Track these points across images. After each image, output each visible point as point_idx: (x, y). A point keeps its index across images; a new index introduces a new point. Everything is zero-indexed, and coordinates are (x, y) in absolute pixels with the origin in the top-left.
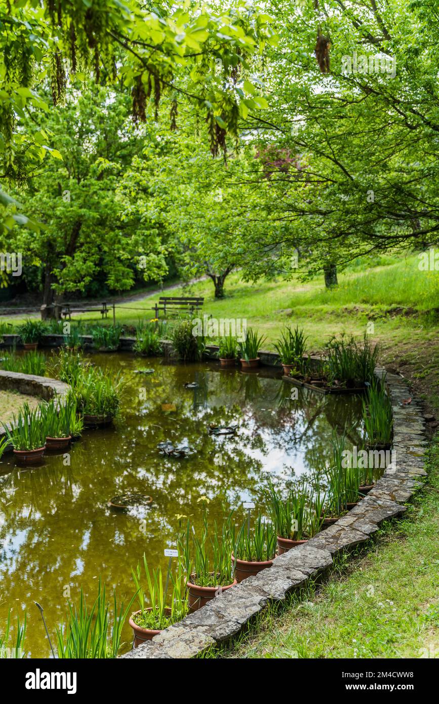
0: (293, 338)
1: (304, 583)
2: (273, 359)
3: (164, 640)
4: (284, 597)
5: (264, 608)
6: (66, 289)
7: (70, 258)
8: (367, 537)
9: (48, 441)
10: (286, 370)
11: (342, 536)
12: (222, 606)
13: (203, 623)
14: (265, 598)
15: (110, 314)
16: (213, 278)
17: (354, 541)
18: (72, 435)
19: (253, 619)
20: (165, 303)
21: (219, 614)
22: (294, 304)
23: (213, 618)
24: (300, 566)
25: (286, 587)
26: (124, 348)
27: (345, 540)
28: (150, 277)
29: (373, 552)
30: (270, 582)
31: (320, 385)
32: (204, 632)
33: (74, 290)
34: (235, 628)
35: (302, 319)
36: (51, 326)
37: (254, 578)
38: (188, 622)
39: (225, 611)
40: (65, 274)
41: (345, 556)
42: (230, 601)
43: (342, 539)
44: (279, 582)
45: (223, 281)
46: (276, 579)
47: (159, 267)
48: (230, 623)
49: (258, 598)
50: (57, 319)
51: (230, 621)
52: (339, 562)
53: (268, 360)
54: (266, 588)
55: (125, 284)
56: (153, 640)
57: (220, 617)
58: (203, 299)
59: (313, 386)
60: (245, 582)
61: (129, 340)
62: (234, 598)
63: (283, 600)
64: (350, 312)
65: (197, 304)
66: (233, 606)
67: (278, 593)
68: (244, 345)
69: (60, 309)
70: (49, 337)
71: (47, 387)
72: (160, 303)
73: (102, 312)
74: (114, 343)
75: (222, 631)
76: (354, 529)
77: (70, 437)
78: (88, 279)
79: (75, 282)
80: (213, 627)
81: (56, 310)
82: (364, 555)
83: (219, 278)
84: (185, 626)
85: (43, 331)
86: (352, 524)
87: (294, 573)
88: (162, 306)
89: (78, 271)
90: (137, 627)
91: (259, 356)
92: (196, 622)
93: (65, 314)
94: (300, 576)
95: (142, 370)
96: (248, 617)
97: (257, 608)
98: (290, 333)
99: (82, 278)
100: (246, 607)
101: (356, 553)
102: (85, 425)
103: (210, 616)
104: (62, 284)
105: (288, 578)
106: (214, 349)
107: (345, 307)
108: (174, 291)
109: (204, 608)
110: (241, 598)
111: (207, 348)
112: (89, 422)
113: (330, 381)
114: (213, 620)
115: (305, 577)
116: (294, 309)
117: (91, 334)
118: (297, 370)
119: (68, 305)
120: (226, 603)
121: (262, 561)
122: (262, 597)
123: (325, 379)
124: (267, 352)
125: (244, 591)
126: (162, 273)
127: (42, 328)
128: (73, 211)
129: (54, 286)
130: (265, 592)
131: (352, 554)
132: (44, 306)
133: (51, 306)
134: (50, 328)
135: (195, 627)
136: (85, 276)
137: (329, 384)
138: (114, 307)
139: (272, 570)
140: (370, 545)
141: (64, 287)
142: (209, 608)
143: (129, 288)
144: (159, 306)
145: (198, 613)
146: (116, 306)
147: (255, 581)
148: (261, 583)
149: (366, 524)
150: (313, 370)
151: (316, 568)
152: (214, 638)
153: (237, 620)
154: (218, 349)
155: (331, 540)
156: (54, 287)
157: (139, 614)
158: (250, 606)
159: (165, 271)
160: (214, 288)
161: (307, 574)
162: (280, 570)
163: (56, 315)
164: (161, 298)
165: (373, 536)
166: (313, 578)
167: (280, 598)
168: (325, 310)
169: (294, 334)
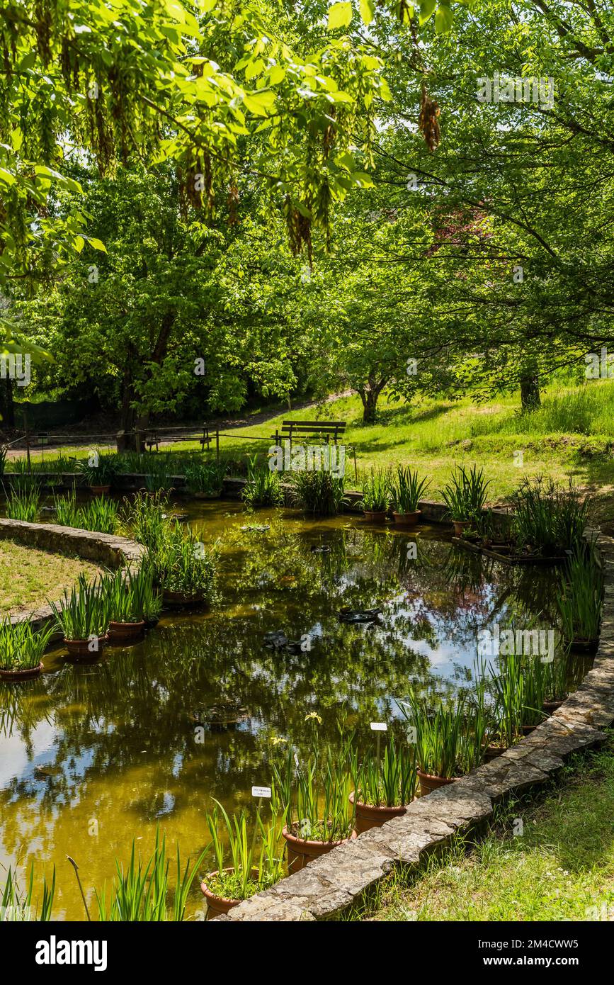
0: (468, 483)
1: (449, 840)
2: (440, 513)
3: (244, 915)
4: (418, 860)
5: (388, 873)
6: (151, 408)
7: (157, 365)
8: (546, 776)
9: (112, 626)
10: (457, 529)
11: (510, 773)
12: (329, 869)
13: (300, 893)
14: (391, 859)
15: (213, 444)
16: (362, 393)
17: (526, 781)
18: (146, 619)
19: (372, 889)
20: (291, 430)
21: (324, 882)
22: (476, 432)
23: (315, 885)
24: (444, 815)
25: (422, 845)
26: (230, 493)
27: (513, 780)
28: (270, 391)
29: (554, 797)
30: (400, 837)
31: (505, 552)
32: (300, 905)
33: (161, 410)
34: (343, 900)
35: (485, 455)
36: (128, 461)
37: (378, 830)
38: (280, 891)
39: (333, 876)
40: (150, 387)
41: (512, 803)
42: (341, 863)
43: (509, 778)
44: (413, 837)
45: (376, 398)
46: (409, 832)
47: (284, 378)
48: (337, 894)
49: (381, 859)
50: (139, 451)
51: (338, 890)
52: (502, 810)
53: (432, 514)
54: (394, 846)
55: (232, 403)
56: (229, 914)
57: (324, 885)
58: (344, 424)
59: (494, 553)
60: (365, 836)
61: (236, 483)
62: (348, 858)
63: (415, 864)
64: (555, 446)
65: (336, 431)
66: (345, 870)
67: (410, 853)
68: (398, 492)
69: (144, 436)
70: (126, 476)
71: (116, 550)
72: (284, 429)
73: (203, 441)
74: (216, 487)
75: (326, 905)
76: (528, 764)
77: (143, 622)
78: (181, 395)
79: (163, 399)
80: (314, 898)
81: (137, 437)
82: (540, 802)
83: (369, 394)
84: (275, 895)
85: (117, 468)
86: (526, 757)
87: (436, 825)
88: (287, 434)
89: (168, 384)
90: (211, 894)
91: (419, 508)
92: (290, 890)
93: (150, 444)
94: (444, 829)
95: (252, 527)
96: (364, 885)
97: (378, 874)
98: (464, 475)
99: (173, 395)
100: (363, 871)
101: (529, 799)
102: (165, 604)
103: (310, 883)
104: (146, 401)
105: (427, 831)
106: (356, 498)
107: (547, 437)
108: (305, 414)
109: (304, 870)
110: (357, 858)
111: (347, 495)
112: (170, 601)
113: (520, 546)
114: (314, 888)
115: (451, 831)
116: (475, 439)
117: (183, 473)
118: (473, 530)
119: (154, 431)
120: (335, 864)
121: (394, 805)
122: (385, 858)
123: (512, 543)
124: (431, 502)
125: (362, 848)
126: (288, 386)
127: (115, 464)
128: (161, 299)
129: (134, 404)
130: (392, 851)
131: (523, 800)
132: (121, 433)
133: (130, 433)
134: (128, 465)
135: (289, 898)
136: (177, 391)
137: (517, 551)
138: (217, 435)
139: (405, 819)
140: (550, 787)
141: (148, 405)
142: (310, 871)
143: (239, 408)
144: (281, 433)
145: (294, 877)
146: (220, 433)
147: (378, 835)
148: (387, 837)
149: (546, 757)
150: (496, 530)
151: (468, 819)
152: (314, 914)
153: (349, 889)
154: (361, 498)
155: (494, 779)
156: (134, 406)
157: (215, 876)
158: (369, 870)
159: (293, 383)
160: (362, 408)
161: (454, 827)
162: (417, 819)
163: (138, 445)
164: (285, 423)
165: (555, 774)
166: (462, 833)
167: (412, 860)
168: (519, 442)
169: (469, 477)
